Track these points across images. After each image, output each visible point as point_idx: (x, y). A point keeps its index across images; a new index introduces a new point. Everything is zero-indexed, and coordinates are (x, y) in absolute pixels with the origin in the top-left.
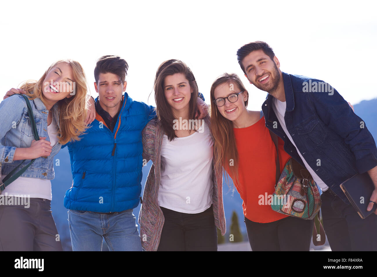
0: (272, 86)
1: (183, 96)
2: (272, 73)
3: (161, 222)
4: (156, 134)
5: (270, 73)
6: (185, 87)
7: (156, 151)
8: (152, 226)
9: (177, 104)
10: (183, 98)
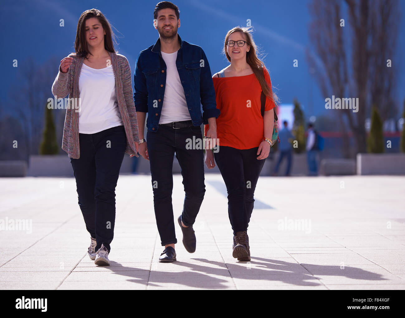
0: (171, 35)
1: (96, 36)
2: (174, 28)
3: (76, 133)
4: (77, 61)
5: (172, 27)
6: (99, 28)
7: (76, 73)
8: (70, 138)
9: (92, 41)
10: (96, 37)
